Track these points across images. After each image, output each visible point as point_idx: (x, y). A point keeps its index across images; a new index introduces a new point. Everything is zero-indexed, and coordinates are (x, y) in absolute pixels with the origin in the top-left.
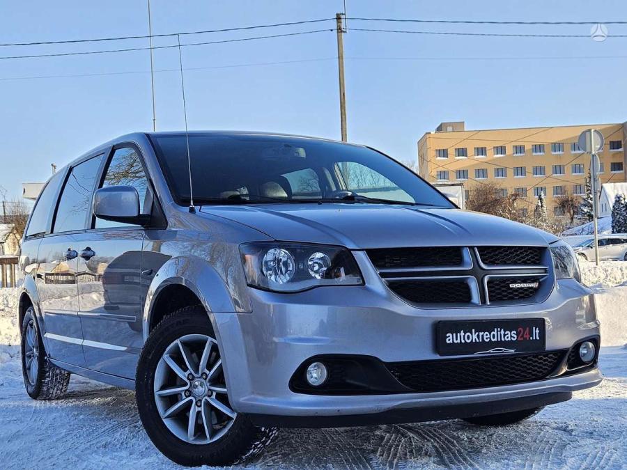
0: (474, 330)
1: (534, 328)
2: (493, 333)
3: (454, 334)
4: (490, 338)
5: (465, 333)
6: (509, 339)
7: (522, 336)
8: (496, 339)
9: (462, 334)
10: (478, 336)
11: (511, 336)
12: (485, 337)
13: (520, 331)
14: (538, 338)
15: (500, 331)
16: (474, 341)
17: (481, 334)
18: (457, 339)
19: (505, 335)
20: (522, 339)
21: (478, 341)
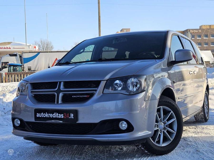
0: (46, 113)
1: (71, 114)
2: (54, 114)
3: (40, 114)
4: (53, 116)
5: (43, 113)
6: (60, 117)
7: (66, 116)
8: (55, 117)
9: (42, 114)
10: (48, 115)
11: (61, 116)
12: (51, 116)
13: (65, 114)
14: (73, 118)
15: (57, 114)
16: (46, 117)
17: (49, 114)
18: (40, 116)
19: (58, 116)
20: (66, 118)
21: (48, 117)
